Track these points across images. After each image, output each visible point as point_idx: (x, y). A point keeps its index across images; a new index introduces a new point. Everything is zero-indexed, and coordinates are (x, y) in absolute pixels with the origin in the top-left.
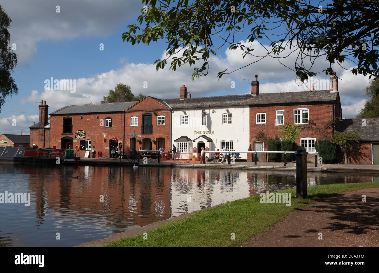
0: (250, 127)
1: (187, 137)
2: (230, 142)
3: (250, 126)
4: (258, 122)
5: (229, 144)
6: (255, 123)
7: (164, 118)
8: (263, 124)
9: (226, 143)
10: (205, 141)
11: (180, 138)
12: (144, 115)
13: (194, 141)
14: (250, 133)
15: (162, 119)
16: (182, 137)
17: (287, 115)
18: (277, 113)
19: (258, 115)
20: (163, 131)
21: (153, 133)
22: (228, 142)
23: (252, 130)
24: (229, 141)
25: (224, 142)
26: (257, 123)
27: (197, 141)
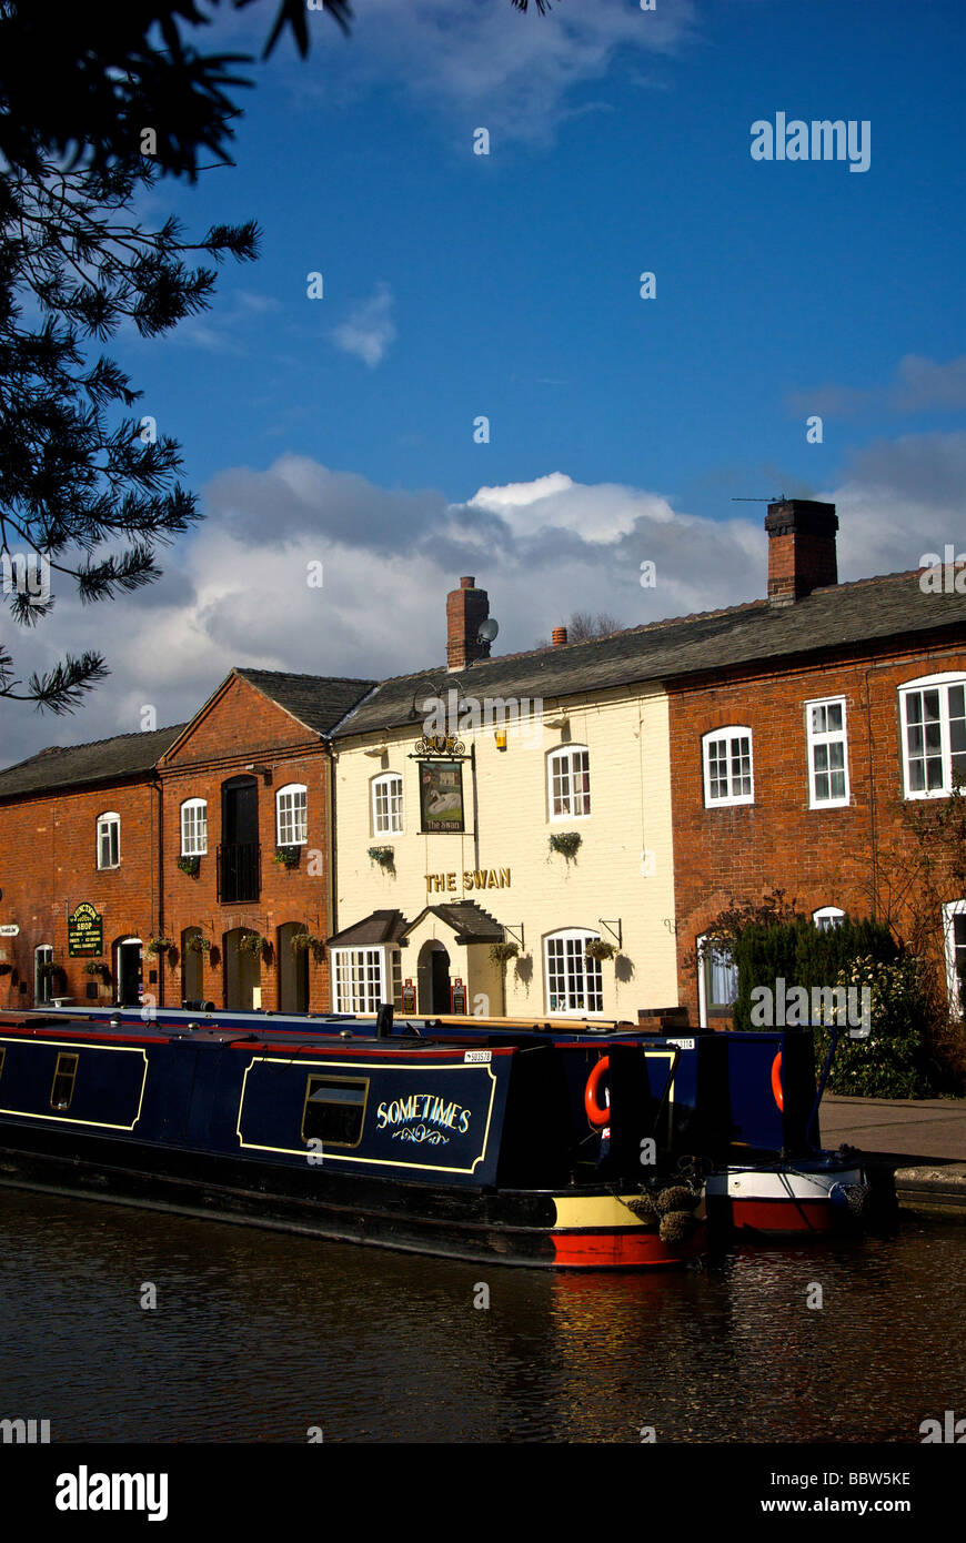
0: (675, 836)
1: (394, 917)
3: (676, 824)
4: (714, 793)
5: (584, 955)
6: (698, 801)
7: (304, 802)
8: (741, 809)
9: (571, 945)
10: (448, 938)
11: (368, 919)
12: (231, 787)
13: (404, 942)
14: (676, 876)
15: (297, 803)
16: (374, 915)
17: (864, 730)
18: (810, 727)
19: (713, 745)
20: (301, 879)
21: (262, 896)
22: (580, 944)
23: (685, 857)
24: (583, 936)
25: (562, 943)
26: (710, 803)
27: (416, 941)
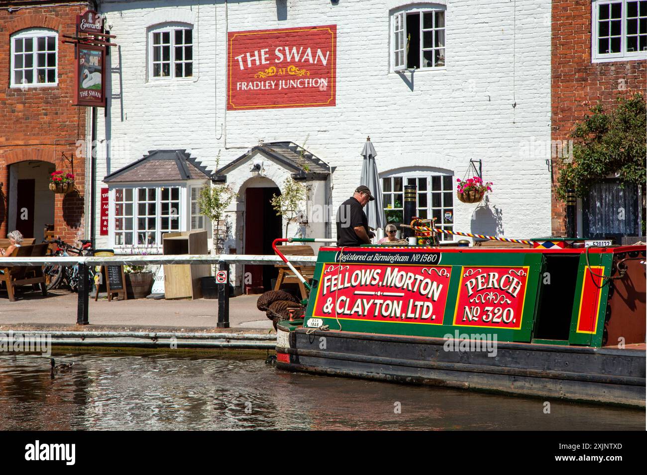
0: (554, 86)
1: (182, 157)
2: (436, 180)
3: (556, 78)
4: (603, 49)
5: (429, 192)
7: (52, 47)
9: (412, 181)
10: (280, 176)
11: (145, 158)
13: (220, 178)
14: (554, 121)
15: (41, 47)
16: (153, 154)
19: (604, 7)
20: (46, 119)
22: (423, 181)
23: (566, 104)
24: (428, 175)
25: (399, 181)
26: (597, 58)
27: (238, 178)
